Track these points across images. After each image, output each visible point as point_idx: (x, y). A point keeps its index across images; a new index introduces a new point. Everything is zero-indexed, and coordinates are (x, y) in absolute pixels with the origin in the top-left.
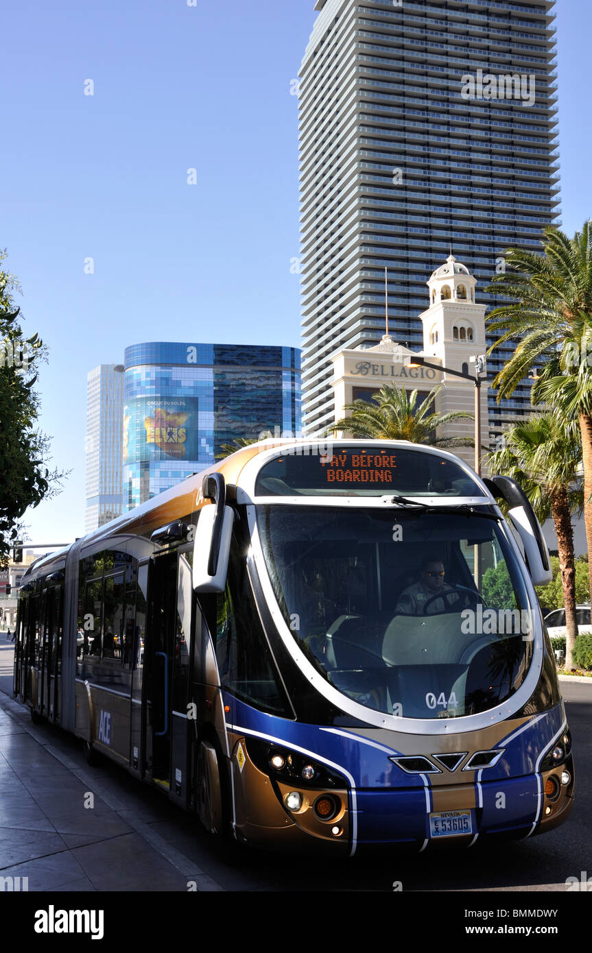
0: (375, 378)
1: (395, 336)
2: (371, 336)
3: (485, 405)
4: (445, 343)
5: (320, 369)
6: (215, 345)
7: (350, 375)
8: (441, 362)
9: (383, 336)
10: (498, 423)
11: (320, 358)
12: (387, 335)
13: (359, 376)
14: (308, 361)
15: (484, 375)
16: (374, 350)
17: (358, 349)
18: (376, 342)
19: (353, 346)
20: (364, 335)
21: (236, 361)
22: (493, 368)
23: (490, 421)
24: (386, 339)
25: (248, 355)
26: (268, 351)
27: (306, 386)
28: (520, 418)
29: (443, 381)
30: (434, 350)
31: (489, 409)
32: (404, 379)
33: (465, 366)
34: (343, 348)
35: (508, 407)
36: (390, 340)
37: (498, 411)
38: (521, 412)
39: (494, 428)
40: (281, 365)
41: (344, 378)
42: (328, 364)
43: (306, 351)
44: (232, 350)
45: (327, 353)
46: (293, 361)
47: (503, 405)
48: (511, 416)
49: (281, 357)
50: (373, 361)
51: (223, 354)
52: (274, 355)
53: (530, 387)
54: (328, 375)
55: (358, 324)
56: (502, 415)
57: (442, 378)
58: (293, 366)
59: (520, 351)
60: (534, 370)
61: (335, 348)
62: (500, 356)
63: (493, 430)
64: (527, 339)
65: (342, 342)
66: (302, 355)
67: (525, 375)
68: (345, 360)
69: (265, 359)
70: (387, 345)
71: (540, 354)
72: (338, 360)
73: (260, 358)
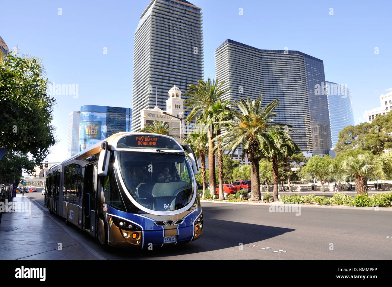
0: (153, 118)
1: (159, 106)
2: (152, 106)
4: (172, 109)
5: (137, 115)
6: (107, 107)
7: (145, 117)
8: (171, 114)
11: (137, 112)
13: (148, 117)
14: (134, 112)
15: (183, 118)
16: (153, 110)
17: (148, 109)
18: (153, 108)
19: (147, 109)
20: (150, 106)
21: (113, 111)
22: (185, 116)
24: (156, 107)
25: (117, 110)
26: (122, 109)
27: (133, 119)
30: (169, 110)
32: (161, 119)
33: (178, 115)
34: (144, 109)
40: (126, 113)
41: (144, 117)
42: (139, 113)
44: (112, 108)
45: (139, 110)
46: (129, 112)
49: (126, 111)
50: (152, 113)
51: (109, 109)
52: (124, 110)
54: (139, 117)
55: (148, 102)
57: (171, 119)
58: (129, 114)
59: (192, 112)
60: (196, 117)
61: (141, 109)
62: (187, 113)
63: (185, 134)
64: (194, 109)
65: (144, 107)
66: (132, 110)
67: (194, 119)
68: (144, 112)
69: (122, 111)
70: (156, 109)
71: (198, 113)
72: (142, 112)
73: (120, 111)
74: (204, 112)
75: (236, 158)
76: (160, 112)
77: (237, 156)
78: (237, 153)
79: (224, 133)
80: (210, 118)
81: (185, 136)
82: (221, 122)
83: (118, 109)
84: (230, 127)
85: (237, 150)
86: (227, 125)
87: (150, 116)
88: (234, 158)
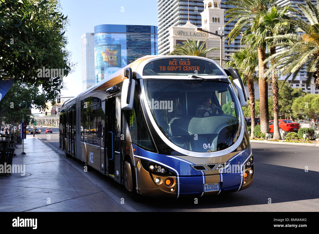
0: (184, 37)
1: (191, 21)
2: (183, 21)
3: (224, 46)
4: (210, 23)
5: (165, 34)
6: (126, 25)
7: (175, 36)
8: (208, 30)
9: (187, 21)
10: (228, 53)
11: (164, 30)
12: (189, 21)
13: (179, 36)
14: (160, 31)
15: (223, 34)
16: (184, 26)
17: (178, 26)
18: (185, 24)
19: (176, 25)
20: (180, 21)
21: (134, 31)
22: (226, 33)
23: (225, 52)
24: (188, 22)
25: (138, 29)
26: (146, 27)
27: (159, 41)
28: (236, 51)
29: (208, 38)
30: (206, 26)
31: (225, 48)
32: (195, 37)
33: (217, 32)
34: (173, 26)
35: (232, 47)
36: (190, 23)
37: (228, 48)
38: (236, 48)
39: (227, 54)
40: (150, 33)
41: (173, 37)
42: (167, 32)
43: (159, 27)
44: (132, 27)
45: (167, 28)
46: (155, 31)
47: (230, 46)
48: (233, 50)
49: (150, 29)
50: (184, 30)
51: (129, 28)
52: (148, 29)
53: (240, 39)
54: (167, 36)
55: (178, 17)
56: (230, 50)
57: (208, 36)
58: (155, 33)
59: (236, 25)
60: (242, 33)
61: (170, 26)
62: (229, 28)
63: (227, 55)
64: (239, 22)
65: (172, 24)
66: (158, 29)
67: (238, 35)
68: (173, 30)
69: (145, 30)
70: (189, 25)
71: (244, 27)
72: (171, 30)
73: (143, 30)
74: (252, 24)
75: (297, 85)
76: (194, 29)
77: (298, 82)
78: (298, 78)
79: (280, 51)
80: (261, 33)
81: (226, 59)
82: (275, 36)
83: (141, 28)
84: (289, 42)
85: (299, 74)
86: (285, 40)
87: (181, 35)
88: (294, 85)
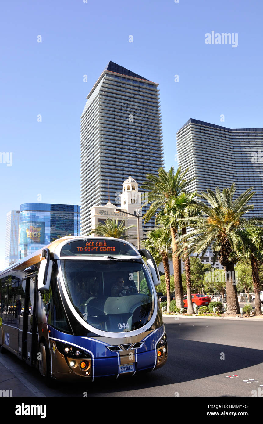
0: (105, 216)
1: (112, 202)
2: (104, 202)
3: (141, 225)
4: (128, 204)
5: (87, 213)
6: (51, 204)
7: (97, 215)
8: (127, 211)
9: (108, 202)
10: (146, 231)
11: (87, 209)
12: (109, 201)
13: (100, 215)
14: (83, 210)
15: (141, 215)
16: (105, 206)
17: (100, 206)
18: (106, 204)
19: (98, 205)
20: (102, 202)
21: (58, 210)
22: (143, 213)
23: (143, 230)
24: (109, 203)
25: (62, 208)
26: (69, 206)
27: (82, 218)
28: (153, 229)
29: (127, 217)
30: (125, 207)
31: (143, 226)
32: (115, 216)
33: (135, 212)
34: (94, 206)
35: (149, 226)
36: (110, 203)
37: (146, 227)
38: (153, 227)
39: (144, 232)
40: (73, 211)
41: (95, 216)
42: (90, 211)
43: (82, 206)
44: (57, 206)
45: (89, 207)
46: (78, 210)
47: (147, 225)
48: (150, 229)
49: (74, 208)
50: (104, 210)
51: (54, 207)
52: (71, 208)
53: (155, 219)
54: (89, 215)
55: (100, 194)
56: (147, 228)
57: (127, 216)
58: (78, 211)
59: (151, 207)
60: (156, 214)
61: (92, 205)
62: (146, 209)
63: (144, 233)
64: (154, 204)
65: (94, 204)
66: (81, 208)
67: (153, 215)
68: (95, 210)
69: (68, 209)
70: (109, 205)
71: (159, 208)
72: (93, 210)
73: (66, 209)
74: (166, 207)
75: (207, 261)
76: (114, 209)
77: (208, 258)
78: (207, 254)
79: (190, 231)
80: (174, 215)
81: (144, 236)
82: (187, 218)
83: (65, 207)
84: (198, 224)
85: (208, 251)
86: (194, 222)
87: (102, 214)
88: (205, 261)
